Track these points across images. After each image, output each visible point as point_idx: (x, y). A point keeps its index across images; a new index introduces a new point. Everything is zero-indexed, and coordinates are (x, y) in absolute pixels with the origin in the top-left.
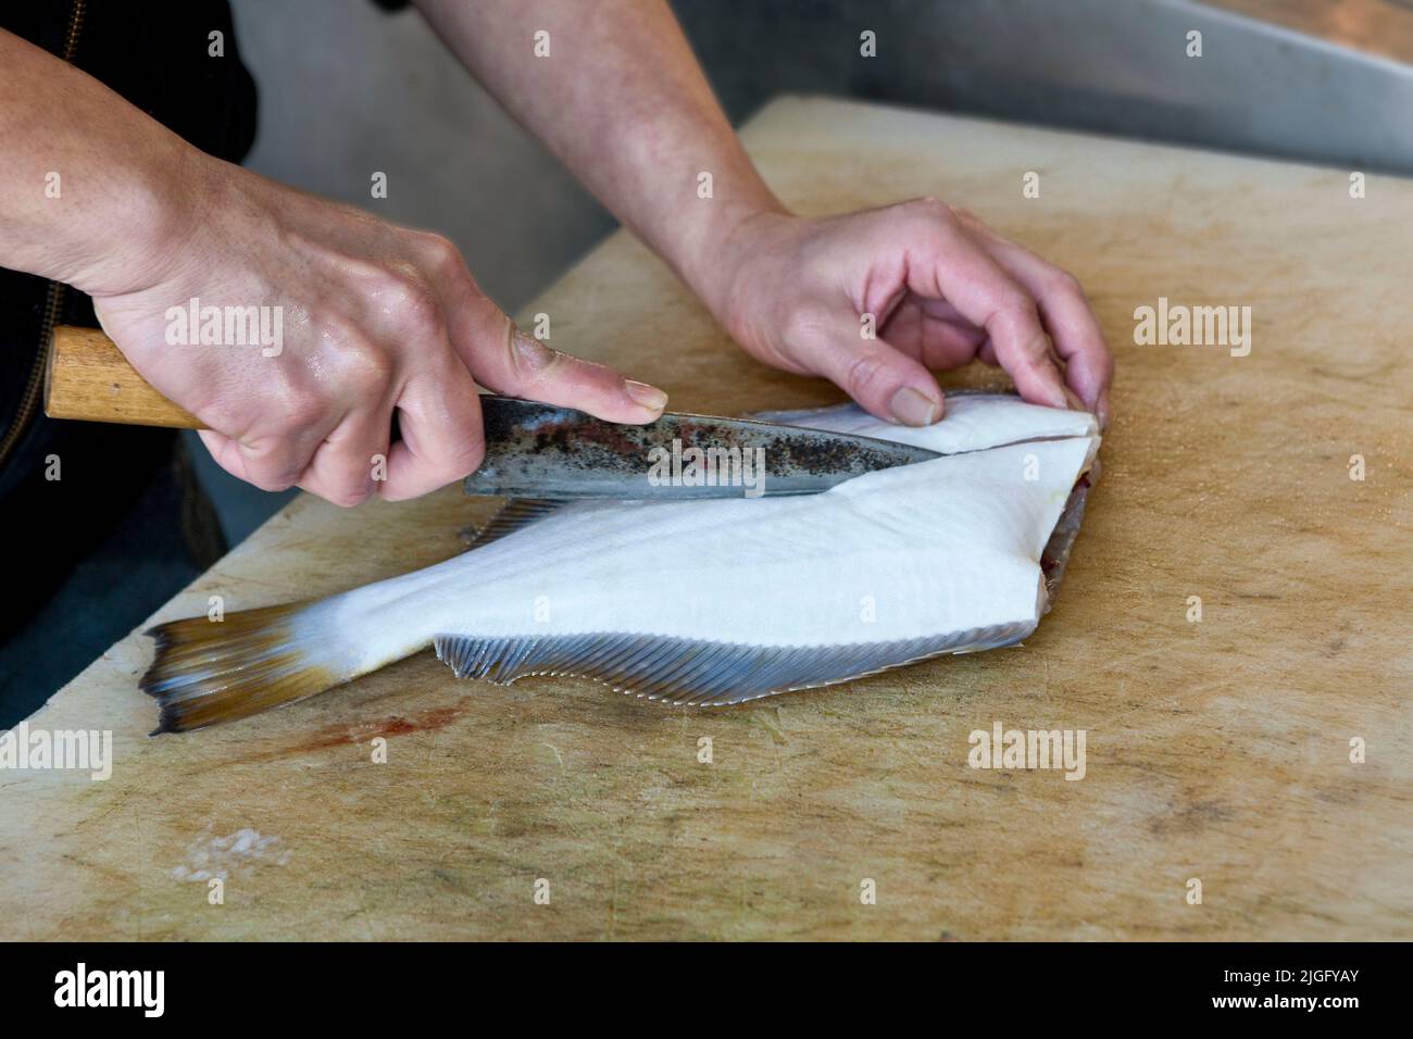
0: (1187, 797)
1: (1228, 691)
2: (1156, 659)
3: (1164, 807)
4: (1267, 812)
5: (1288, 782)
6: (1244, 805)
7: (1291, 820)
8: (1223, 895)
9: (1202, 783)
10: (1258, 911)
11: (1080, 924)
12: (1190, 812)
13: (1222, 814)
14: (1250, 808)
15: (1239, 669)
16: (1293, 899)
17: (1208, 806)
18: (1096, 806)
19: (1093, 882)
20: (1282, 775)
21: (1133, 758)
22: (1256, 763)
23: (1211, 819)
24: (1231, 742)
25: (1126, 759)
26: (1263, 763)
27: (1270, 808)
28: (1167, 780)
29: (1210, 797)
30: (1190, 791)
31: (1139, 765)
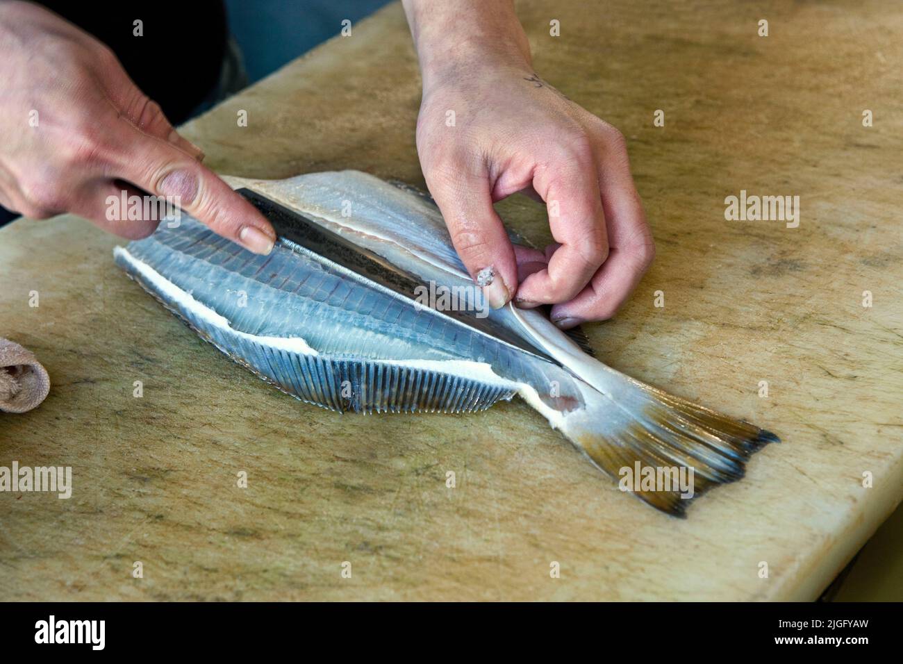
0: (780, 256)
1: (827, 199)
2: (789, 177)
3: (764, 260)
4: (827, 267)
5: (846, 252)
6: (814, 263)
7: (841, 273)
8: (783, 311)
9: (793, 248)
10: (802, 322)
11: (690, 320)
12: (779, 264)
13: (799, 267)
14: (817, 265)
15: (839, 187)
16: (825, 317)
17: (791, 262)
18: (723, 256)
19: (707, 298)
20: (844, 249)
21: (755, 232)
22: (830, 240)
23: (791, 269)
24: (819, 227)
25: (750, 232)
26: (835, 240)
27: (830, 266)
28: (772, 245)
29: (795, 256)
30: (783, 253)
31: (757, 236)
